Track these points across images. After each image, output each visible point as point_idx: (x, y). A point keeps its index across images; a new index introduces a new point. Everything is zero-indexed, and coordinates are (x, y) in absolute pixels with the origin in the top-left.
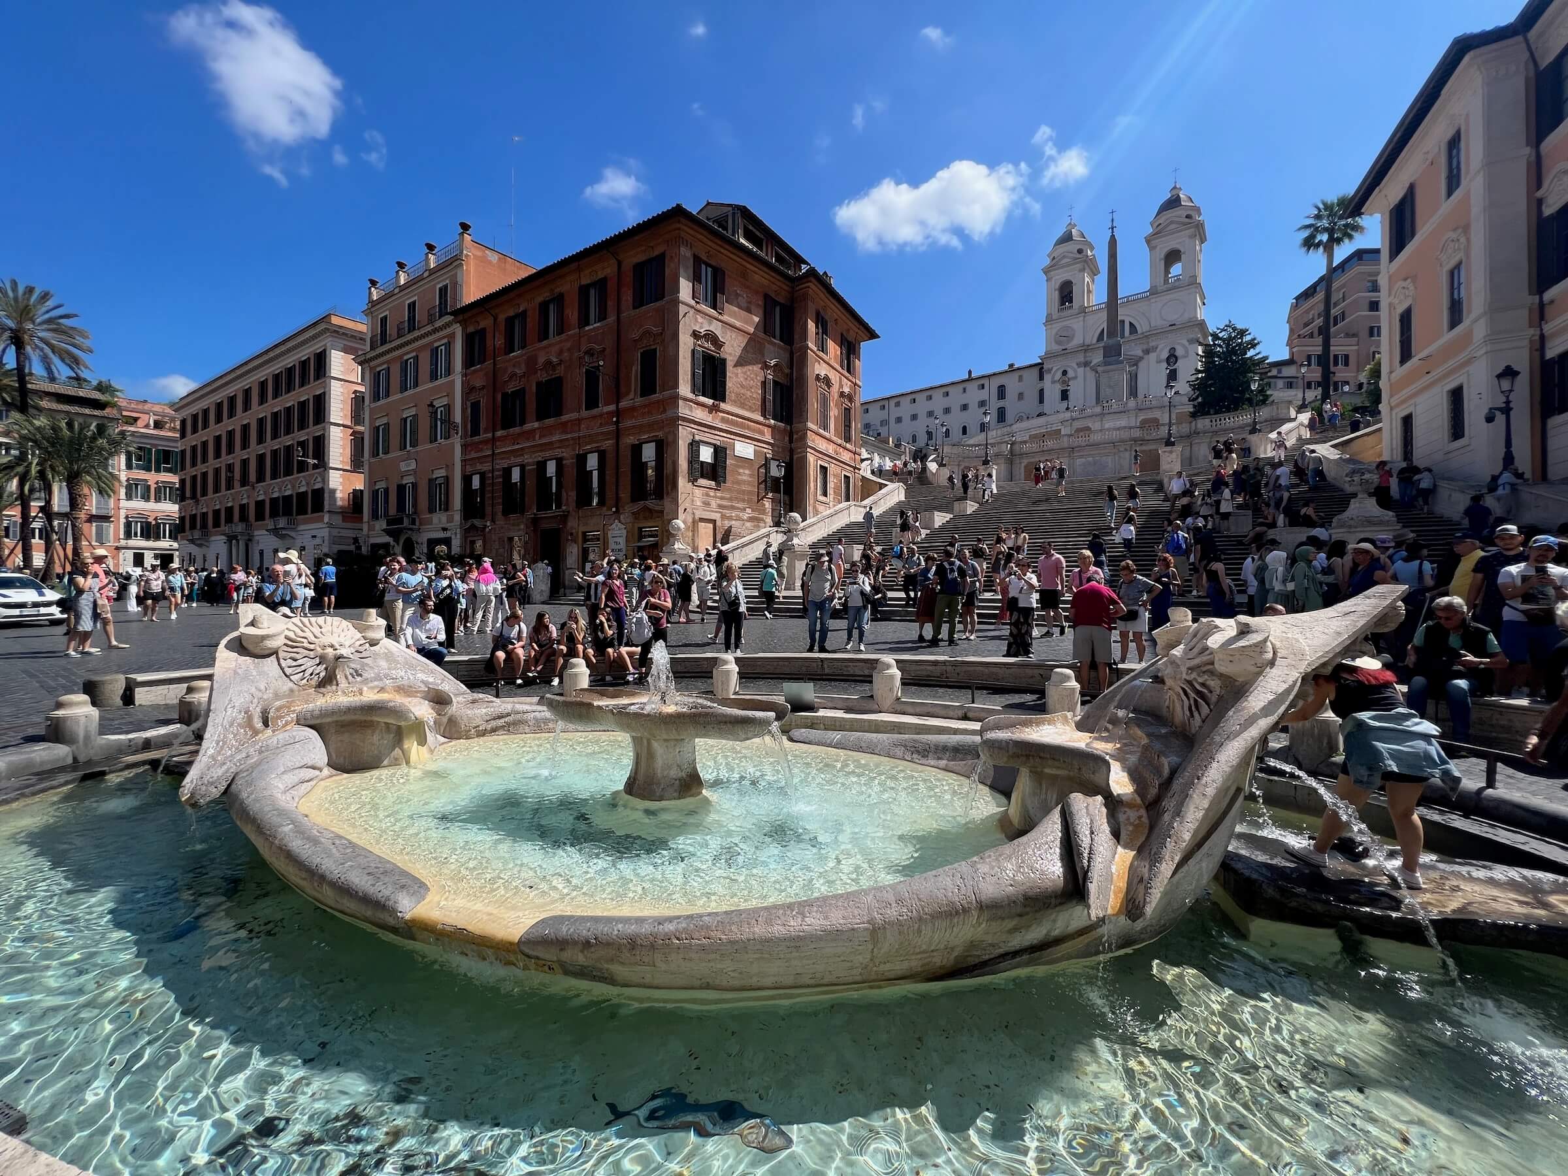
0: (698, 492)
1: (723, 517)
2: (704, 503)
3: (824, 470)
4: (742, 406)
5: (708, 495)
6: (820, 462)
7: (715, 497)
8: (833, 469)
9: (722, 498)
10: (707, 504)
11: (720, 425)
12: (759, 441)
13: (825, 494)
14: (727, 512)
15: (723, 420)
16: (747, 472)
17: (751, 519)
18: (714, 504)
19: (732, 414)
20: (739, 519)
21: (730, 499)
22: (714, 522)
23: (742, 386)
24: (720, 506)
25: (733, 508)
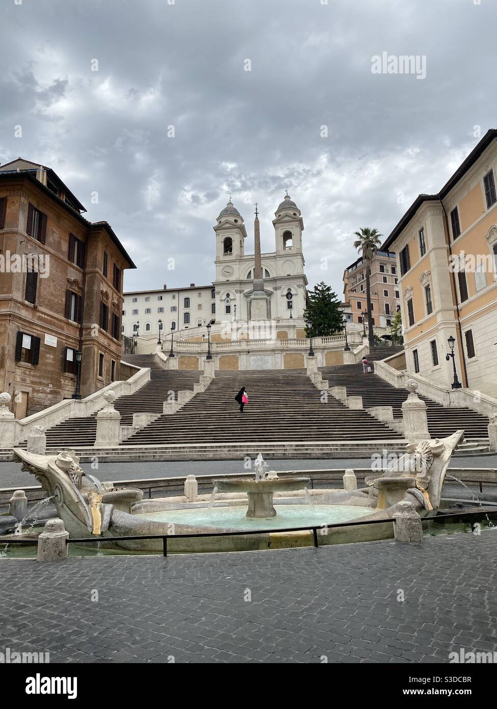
0: (19, 371)
1: (34, 390)
2: (22, 379)
3: (102, 356)
4: (51, 309)
5: (25, 373)
6: (100, 352)
7: (30, 375)
8: (107, 357)
9: (34, 376)
10: (24, 380)
11: (37, 322)
12: (60, 334)
13: (101, 375)
14: (37, 387)
15: (40, 318)
16: (51, 357)
17: (52, 392)
18: (28, 380)
19: (45, 314)
20: (44, 392)
21: (39, 377)
22: (28, 393)
23: (52, 295)
24: (33, 382)
25: (41, 384)
